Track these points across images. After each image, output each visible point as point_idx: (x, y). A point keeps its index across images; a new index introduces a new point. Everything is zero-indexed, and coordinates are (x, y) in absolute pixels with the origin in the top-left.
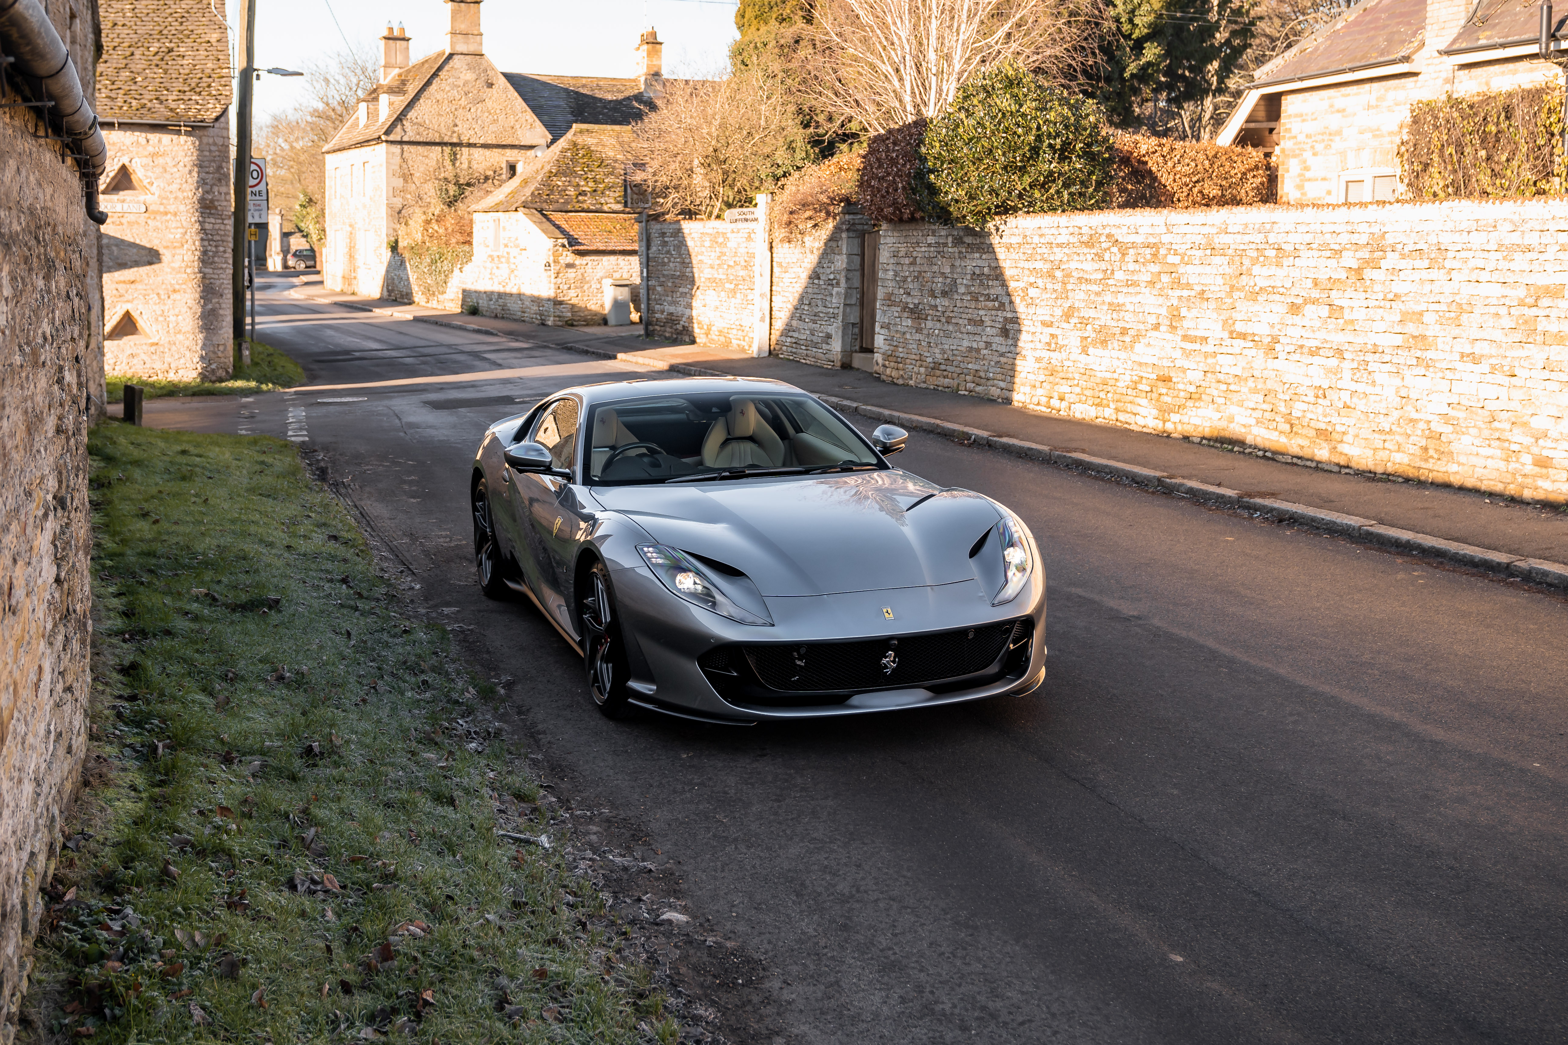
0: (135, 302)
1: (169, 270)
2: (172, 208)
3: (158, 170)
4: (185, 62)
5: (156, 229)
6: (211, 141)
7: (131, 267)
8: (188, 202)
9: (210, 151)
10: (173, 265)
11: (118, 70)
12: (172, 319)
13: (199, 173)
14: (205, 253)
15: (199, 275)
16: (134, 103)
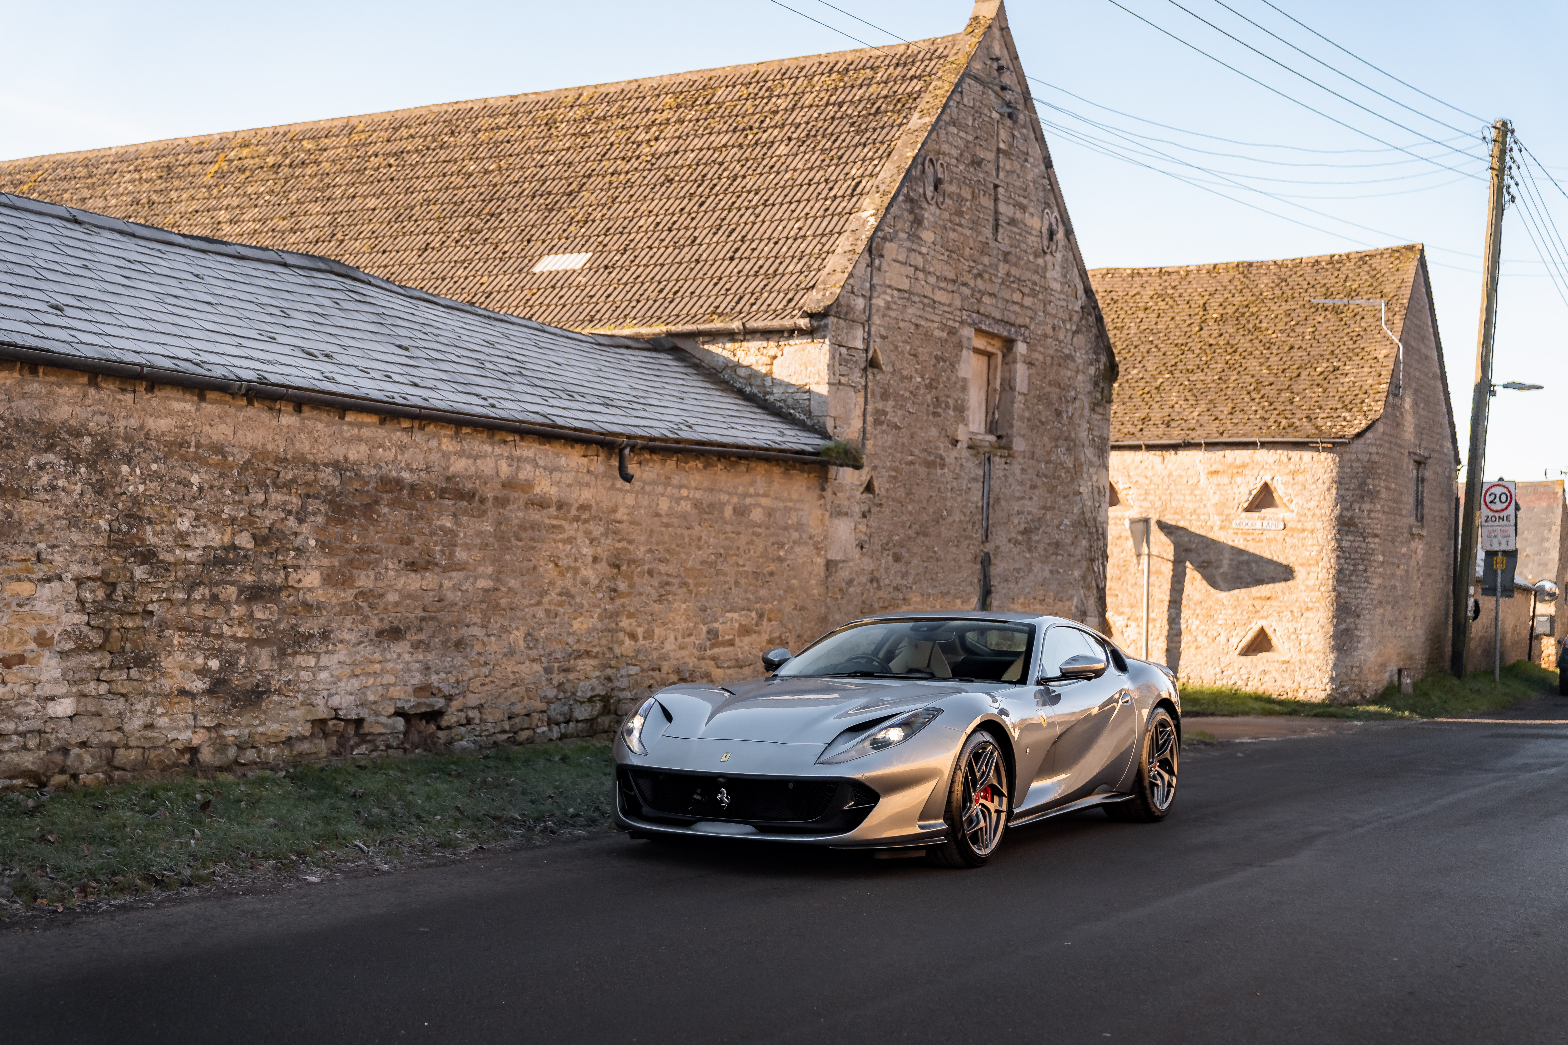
0: (1270, 619)
1: (1303, 588)
2: (1309, 526)
3: (1298, 488)
4: (1347, 380)
5: (1293, 546)
6: (1353, 457)
7: (1268, 583)
8: (1325, 519)
9: (1352, 467)
10: (1308, 582)
11: (1280, 392)
12: (1304, 637)
13: (1338, 490)
14: (1340, 571)
15: (1333, 594)
16: (1284, 422)
